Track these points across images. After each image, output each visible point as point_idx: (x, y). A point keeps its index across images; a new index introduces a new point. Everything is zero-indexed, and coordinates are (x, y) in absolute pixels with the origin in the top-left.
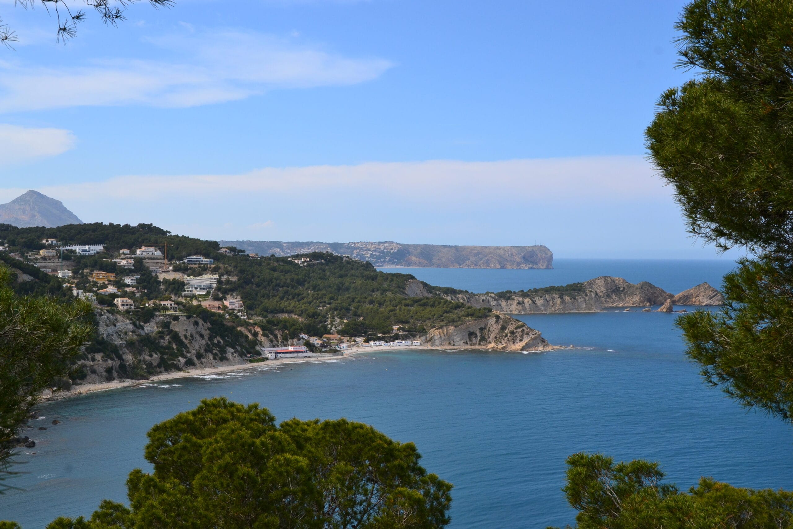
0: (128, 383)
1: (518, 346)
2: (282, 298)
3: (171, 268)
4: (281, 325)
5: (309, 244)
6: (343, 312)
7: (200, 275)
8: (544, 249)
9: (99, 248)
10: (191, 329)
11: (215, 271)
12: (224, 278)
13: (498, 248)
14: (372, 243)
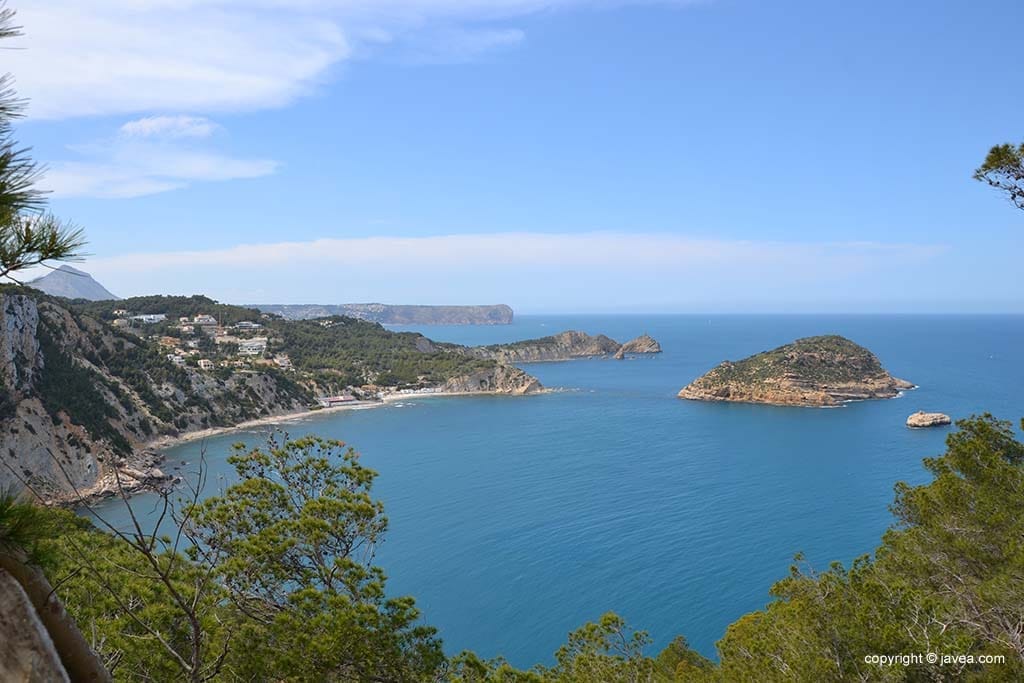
0: (219, 430)
1: (522, 390)
2: (322, 356)
3: (225, 333)
4: (331, 379)
5: (306, 307)
6: (374, 366)
7: (251, 338)
8: (505, 308)
9: (162, 317)
10: (262, 384)
11: (263, 334)
12: (272, 340)
13: (468, 307)
14: (361, 305)
